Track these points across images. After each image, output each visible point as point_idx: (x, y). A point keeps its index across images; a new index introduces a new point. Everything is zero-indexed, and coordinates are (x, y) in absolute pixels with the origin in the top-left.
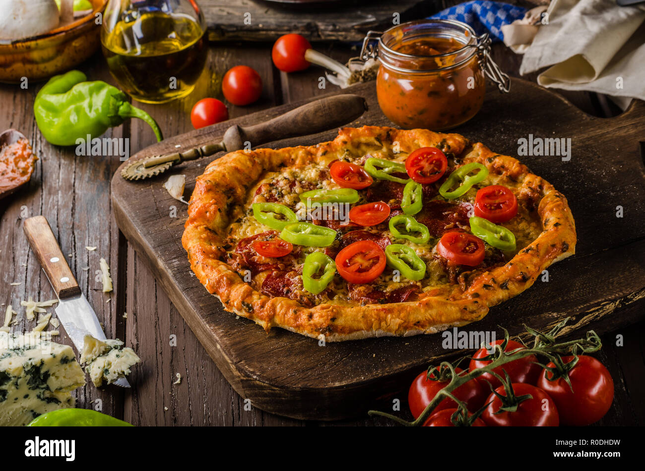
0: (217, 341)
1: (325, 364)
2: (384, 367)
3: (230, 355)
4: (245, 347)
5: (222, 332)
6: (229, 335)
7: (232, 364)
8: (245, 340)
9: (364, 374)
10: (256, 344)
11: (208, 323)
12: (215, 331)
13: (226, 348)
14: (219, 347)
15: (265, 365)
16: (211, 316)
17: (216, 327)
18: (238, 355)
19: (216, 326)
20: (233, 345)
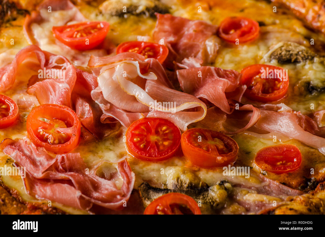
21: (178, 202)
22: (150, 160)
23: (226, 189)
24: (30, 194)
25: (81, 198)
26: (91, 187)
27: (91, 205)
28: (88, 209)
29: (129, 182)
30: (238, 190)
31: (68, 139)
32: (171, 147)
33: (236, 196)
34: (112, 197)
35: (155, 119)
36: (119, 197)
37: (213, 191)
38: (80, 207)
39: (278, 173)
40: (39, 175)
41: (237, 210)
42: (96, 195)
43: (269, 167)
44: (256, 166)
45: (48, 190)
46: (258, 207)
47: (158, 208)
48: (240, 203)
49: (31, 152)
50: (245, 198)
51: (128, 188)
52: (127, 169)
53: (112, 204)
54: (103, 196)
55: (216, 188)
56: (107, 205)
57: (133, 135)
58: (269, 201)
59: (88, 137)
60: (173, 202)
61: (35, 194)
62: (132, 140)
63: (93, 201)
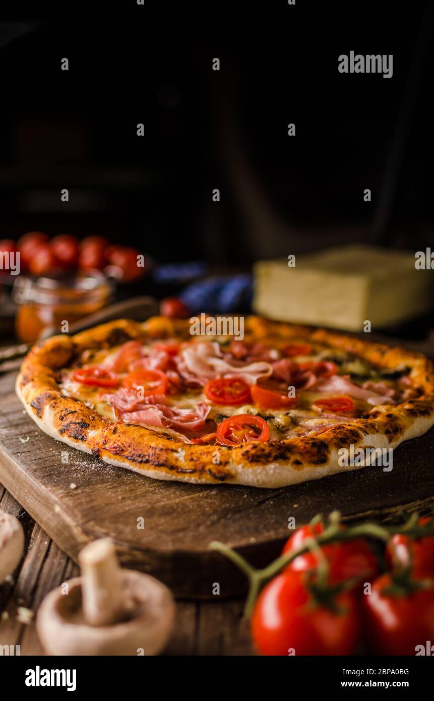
0: (56, 502)
1: (199, 525)
2: (276, 530)
3: (74, 516)
4: (92, 508)
5: (62, 493)
6: (71, 495)
7: (77, 526)
8: (92, 501)
9: (253, 536)
10: (107, 504)
11: (44, 484)
12: (53, 492)
13: (69, 510)
14: (57, 509)
15: (121, 526)
16: (48, 477)
17: (54, 488)
18: (84, 516)
19: (54, 486)
20: (76, 506)
21: (249, 423)
22: (225, 404)
23: (290, 417)
24: (118, 419)
25: (163, 420)
26: (172, 414)
27: (172, 425)
28: (168, 426)
29: (205, 411)
30: (301, 419)
31: (156, 388)
32: (242, 394)
33: (299, 422)
34: (190, 418)
35: (228, 380)
36: (196, 418)
37: (279, 418)
38: (161, 424)
39: (334, 411)
40: (128, 406)
41: (300, 430)
42: (175, 418)
43: (326, 407)
44: (314, 407)
45: (134, 414)
46: (319, 428)
47: (231, 424)
48: (302, 426)
49: (124, 396)
50: (306, 423)
51: (204, 414)
52: (205, 407)
53: (190, 423)
54: (182, 418)
55: (281, 416)
56: (185, 424)
57: (211, 387)
58: (329, 423)
59: (173, 392)
60: (243, 422)
61: (123, 419)
62: (210, 389)
63: (173, 421)
